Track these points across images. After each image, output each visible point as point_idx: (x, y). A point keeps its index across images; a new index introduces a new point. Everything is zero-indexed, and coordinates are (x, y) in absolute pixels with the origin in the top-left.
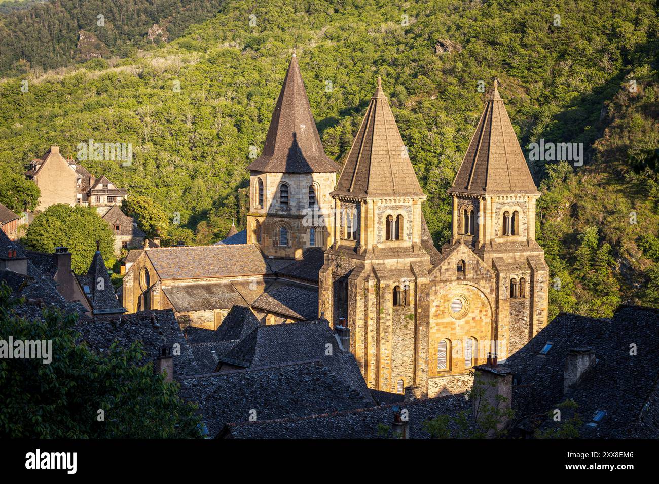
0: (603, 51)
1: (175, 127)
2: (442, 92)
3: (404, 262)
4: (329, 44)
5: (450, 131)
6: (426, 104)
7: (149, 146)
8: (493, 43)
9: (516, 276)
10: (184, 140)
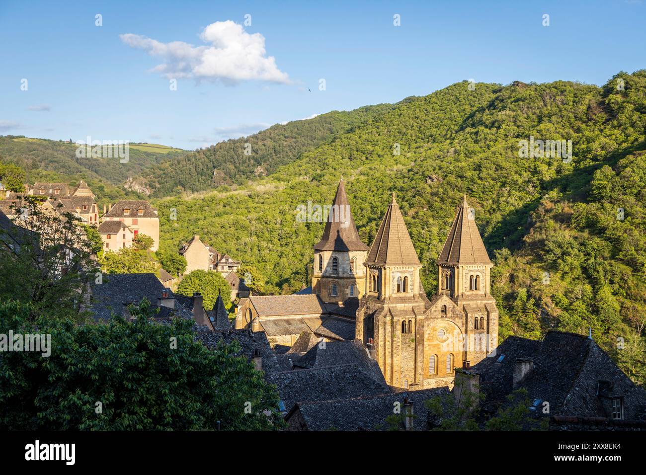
0: (529, 182)
1: (270, 226)
2: (430, 206)
3: (409, 306)
4: (362, 178)
5: (435, 230)
6: (421, 213)
7: (254, 238)
8: (461, 177)
9: (478, 315)
10: (275, 234)
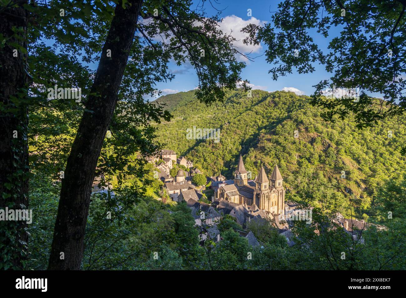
1: (174, 135)
3: (267, 191)
4: (199, 119)
5: (229, 140)
6: (224, 135)
7: (170, 139)
9: (281, 192)
10: (176, 138)
